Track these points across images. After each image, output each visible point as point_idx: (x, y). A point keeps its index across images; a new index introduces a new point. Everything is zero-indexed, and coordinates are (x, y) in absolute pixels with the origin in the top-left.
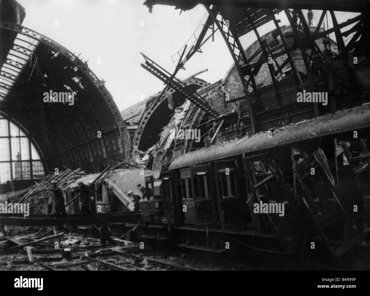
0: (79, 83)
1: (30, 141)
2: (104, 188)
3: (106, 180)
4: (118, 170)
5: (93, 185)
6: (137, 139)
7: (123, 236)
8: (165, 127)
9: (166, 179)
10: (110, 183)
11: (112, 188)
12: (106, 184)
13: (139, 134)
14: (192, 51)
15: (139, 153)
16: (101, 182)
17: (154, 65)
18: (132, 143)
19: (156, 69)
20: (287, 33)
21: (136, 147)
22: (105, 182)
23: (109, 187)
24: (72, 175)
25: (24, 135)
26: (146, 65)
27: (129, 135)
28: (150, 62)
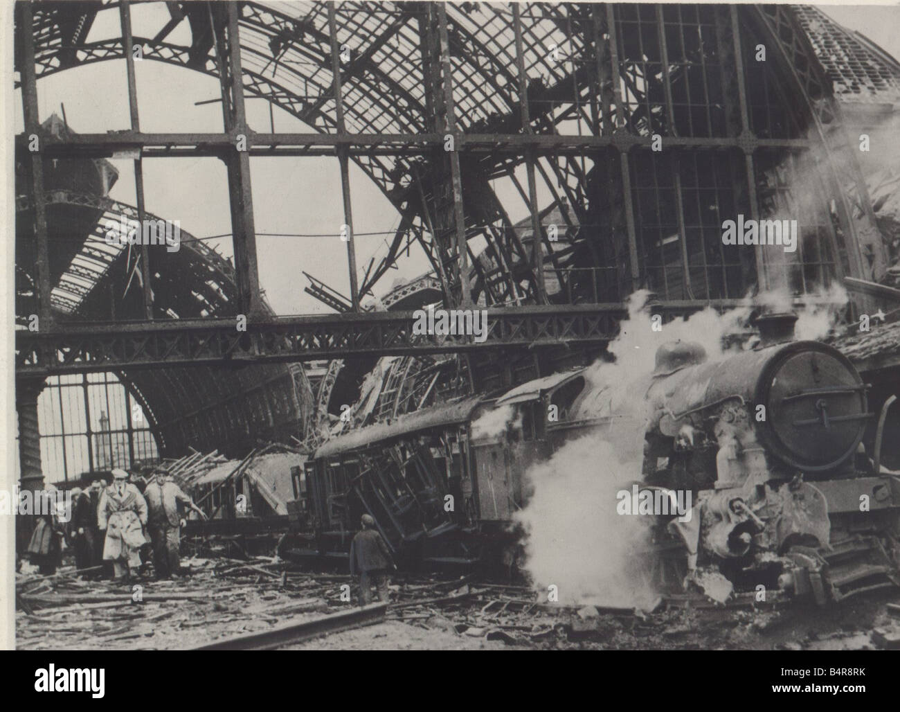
0: (218, 290)
1: (128, 390)
2: (245, 483)
3: (247, 472)
4: (267, 455)
5: (229, 480)
6: (326, 393)
7: (272, 553)
8: (369, 374)
9: (309, 470)
10: (254, 476)
11: (256, 484)
12: (248, 478)
13: (329, 383)
14: (383, 266)
15: (328, 418)
16: (241, 475)
17: (325, 289)
18: (316, 402)
19: (327, 295)
20: (526, 238)
21: (323, 409)
22: (246, 475)
23: (252, 482)
24: (202, 463)
25: (116, 379)
26: (313, 290)
27: (309, 386)
28: (319, 286)
